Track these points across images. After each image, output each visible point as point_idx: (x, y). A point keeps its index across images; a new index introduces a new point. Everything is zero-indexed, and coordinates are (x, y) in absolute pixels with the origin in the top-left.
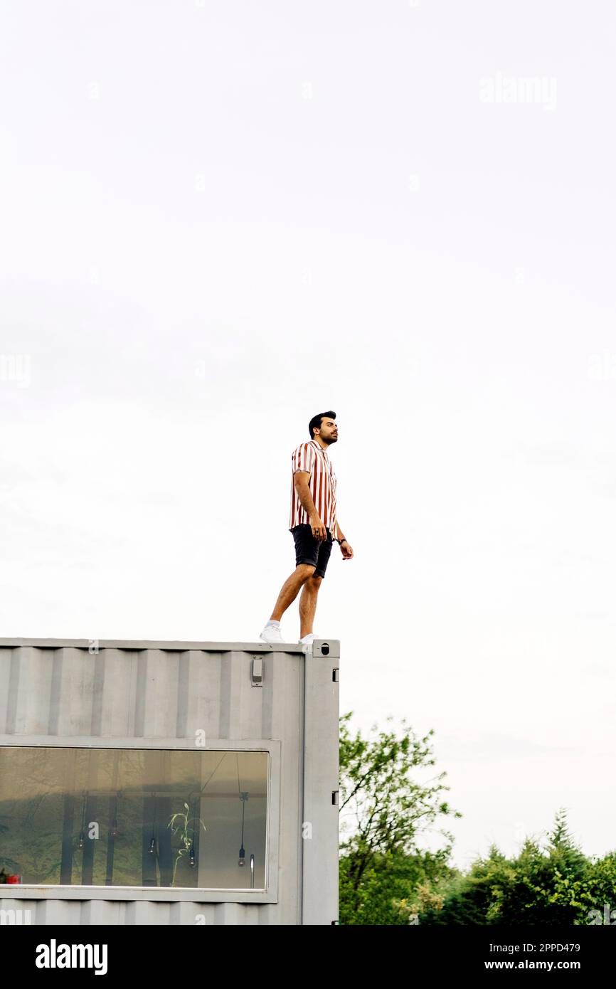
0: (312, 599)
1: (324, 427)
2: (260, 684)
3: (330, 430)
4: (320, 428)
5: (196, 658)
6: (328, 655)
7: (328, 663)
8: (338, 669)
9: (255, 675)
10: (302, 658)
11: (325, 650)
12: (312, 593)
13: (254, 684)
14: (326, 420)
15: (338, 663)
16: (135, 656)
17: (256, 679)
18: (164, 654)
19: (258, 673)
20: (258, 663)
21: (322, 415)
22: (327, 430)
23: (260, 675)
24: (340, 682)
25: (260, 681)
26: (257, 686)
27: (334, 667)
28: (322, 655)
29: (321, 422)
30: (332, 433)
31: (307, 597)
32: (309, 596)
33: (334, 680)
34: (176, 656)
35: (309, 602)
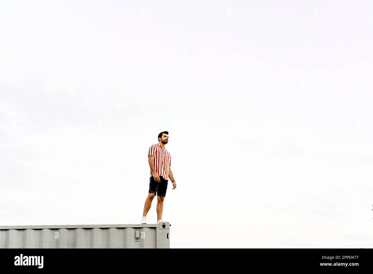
0: (161, 206)
1: (163, 137)
2: (138, 240)
3: (165, 138)
4: (161, 138)
5: (113, 231)
6: (165, 228)
7: (165, 231)
8: (169, 233)
9: (136, 237)
10: (155, 229)
11: (164, 226)
12: (161, 203)
13: (136, 240)
14: (164, 135)
15: (169, 231)
16: (89, 231)
17: (137, 239)
18: (101, 230)
19: (138, 236)
20: (138, 232)
21: (163, 133)
22: (163, 138)
23: (139, 237)
24: (170, 239)
25: (139, 239)
26: (137, 241)
27: (168, 233)
28: (163, 228)
29: (162, 135)
30: (165, 140)
31: (159, 205)
32: (160, 204)
33: (168, 238)
34: (105, 230)
35: (160, 207)
